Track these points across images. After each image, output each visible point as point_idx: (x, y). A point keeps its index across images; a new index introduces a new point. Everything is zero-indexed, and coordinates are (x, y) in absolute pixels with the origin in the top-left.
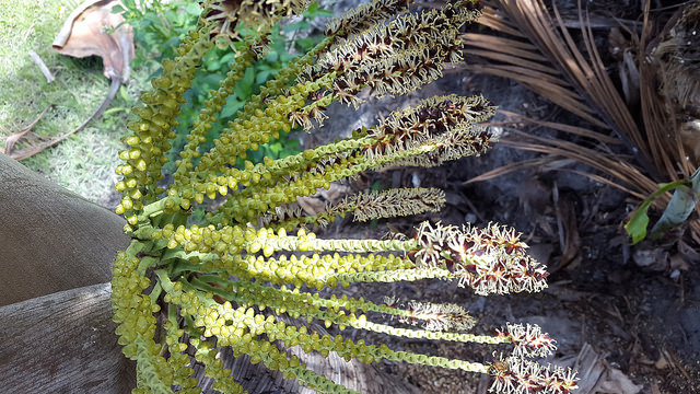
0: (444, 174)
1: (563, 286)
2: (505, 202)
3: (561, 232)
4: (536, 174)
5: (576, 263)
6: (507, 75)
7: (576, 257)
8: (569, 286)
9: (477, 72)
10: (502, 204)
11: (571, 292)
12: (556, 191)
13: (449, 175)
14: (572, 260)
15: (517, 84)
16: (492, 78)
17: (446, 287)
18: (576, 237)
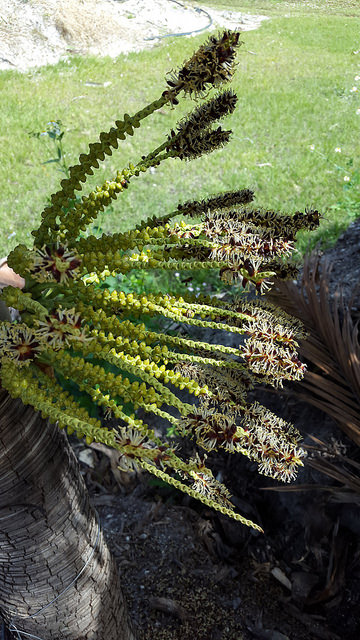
0: (246, 482)
1: (317, 620)
2: (290, 527)
3: (329, 569)
4: (325, 501)
5: (334, 603)
6: (325, 410)
7: (336, 595)
8: (322, 622)
9: (301, 400)
10: (287, 527)
11: (322, 628)
12: (337, 527)
13: (250, 485)
14: (332, 598)
15: (330, 420)
16: (313, 409)
17: (211, 575)
18: (342, 575)
